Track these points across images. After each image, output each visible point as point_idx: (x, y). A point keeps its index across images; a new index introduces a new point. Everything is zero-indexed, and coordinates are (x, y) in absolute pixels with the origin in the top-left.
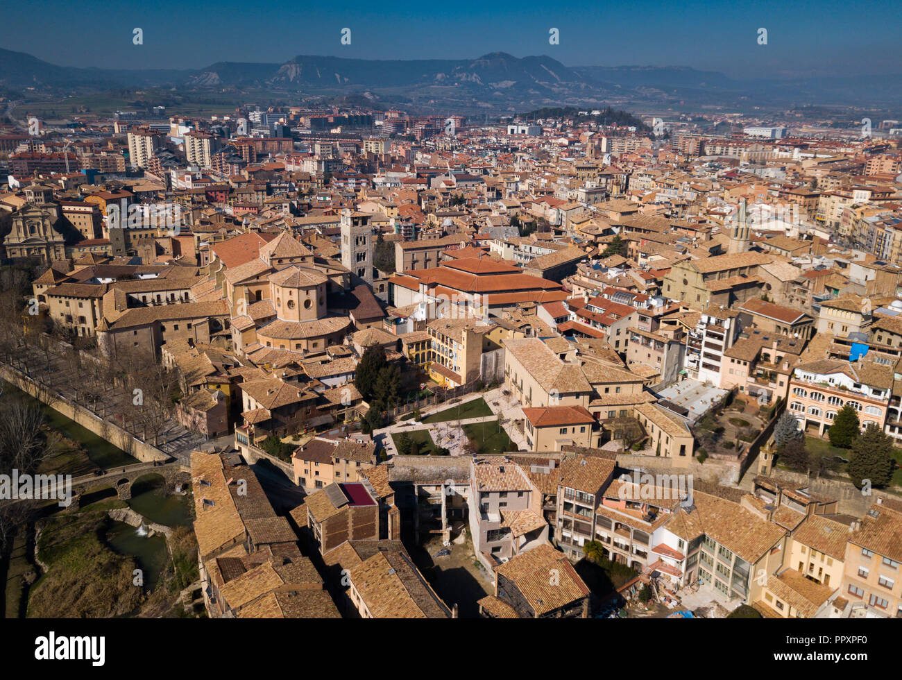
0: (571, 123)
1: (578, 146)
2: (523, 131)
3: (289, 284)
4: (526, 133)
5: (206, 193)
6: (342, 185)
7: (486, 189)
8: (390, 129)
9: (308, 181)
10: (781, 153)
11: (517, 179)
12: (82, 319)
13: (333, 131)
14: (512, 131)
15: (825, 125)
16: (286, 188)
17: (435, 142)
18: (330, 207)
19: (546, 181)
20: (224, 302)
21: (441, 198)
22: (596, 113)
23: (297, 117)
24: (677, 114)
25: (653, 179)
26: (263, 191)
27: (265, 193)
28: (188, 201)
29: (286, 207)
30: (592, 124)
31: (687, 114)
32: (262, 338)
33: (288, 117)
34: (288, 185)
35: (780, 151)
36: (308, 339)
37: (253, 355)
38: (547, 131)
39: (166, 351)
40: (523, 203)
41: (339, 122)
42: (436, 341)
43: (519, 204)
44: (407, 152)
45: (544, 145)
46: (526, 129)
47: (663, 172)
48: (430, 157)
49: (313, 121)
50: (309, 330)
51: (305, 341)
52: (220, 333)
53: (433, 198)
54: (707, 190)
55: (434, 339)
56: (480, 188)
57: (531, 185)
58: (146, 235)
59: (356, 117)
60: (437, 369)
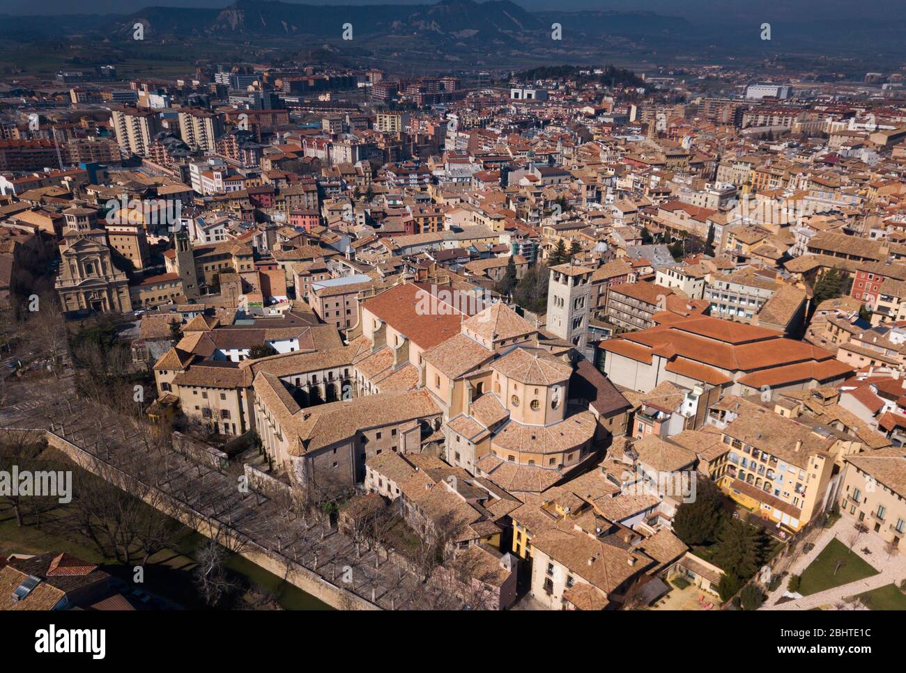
0: (574, 84)
1: (607, 116)
2: (529, 96)
3: (533, 380)
4: (533, 97)
5: (250, 198)
6: (402, 181)
7: (584, 187)
8: (382, 94)
9: (354, 175)
10: (834, 123)
11: (611, 173)
12: (225, 414)
13: (322, 98)
14: (516, 95)
15: (810, 78)
16: (337, 187)
17: (458, 115)
18: (408, 214)
19: (658, 179)
20: (426, 395)
21: (533, 199)
22: (598, 72)
23: (271, 79)
24: (653, 66)
25: (752, 169)
26: (313, 192)
27: (316, 194)
28: (237, 210)
29: (361, 217)
30: (597, 86)
31: (664, 67)
32: (499, 450)
33: (261, 79)
34: (339, 183)
35: (833, 120)
36: (564, 452)
37: (493, 474)
38: (552, 95)
39: (375, 473)
40: (640, 207)
41: (321, 86)
42: (738, 454)
43: (635, 208)
44: (436, 129)
45: (576, 116)
46: (533, 93)
47: (764, 159)
48: (468, 136)
49: (293, 84)
50: (561, 438)
51: (561, 454)
52: (431, 438)
53: (523, 199)
54: (838, 185)
55: (734, 450)
56: (575, 185)
57: (635, 182)
58: (220, 266)
59: (338, 79)
60: (738, 487)
